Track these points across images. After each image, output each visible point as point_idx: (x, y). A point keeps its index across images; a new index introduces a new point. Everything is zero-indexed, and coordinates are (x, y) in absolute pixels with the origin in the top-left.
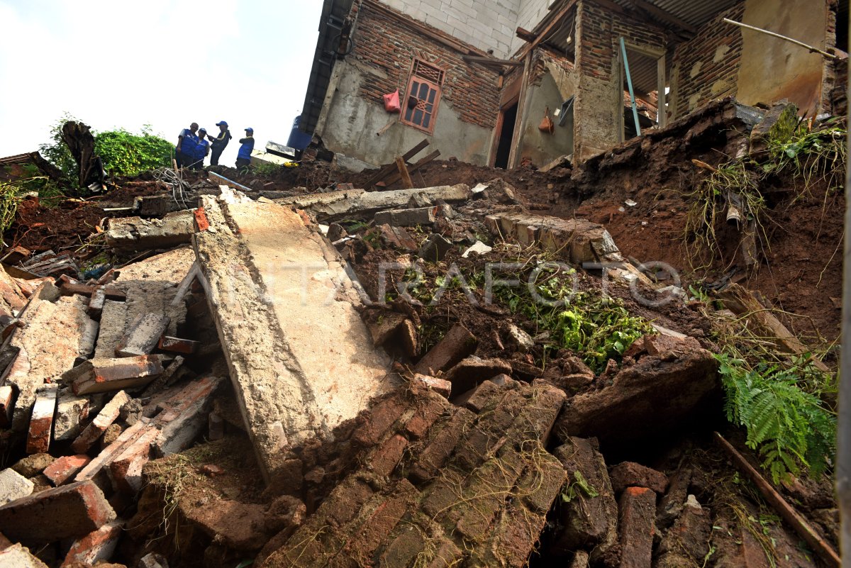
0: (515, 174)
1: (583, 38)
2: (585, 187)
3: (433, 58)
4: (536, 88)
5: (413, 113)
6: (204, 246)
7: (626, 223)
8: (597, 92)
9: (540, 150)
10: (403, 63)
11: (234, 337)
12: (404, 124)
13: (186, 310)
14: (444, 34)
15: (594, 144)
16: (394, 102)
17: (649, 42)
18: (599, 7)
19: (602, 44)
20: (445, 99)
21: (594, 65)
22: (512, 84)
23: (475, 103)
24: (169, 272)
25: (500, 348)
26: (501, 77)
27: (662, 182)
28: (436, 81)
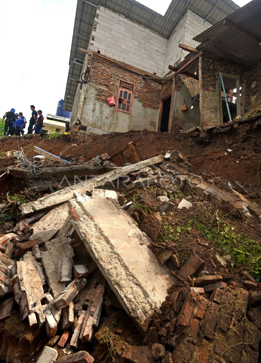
0: (174, 135)
1: (203, 73)
2: (207, 140)
3: (128, 79)
4: (179, 92)
5: (121, 105)
6: (82, 229)
7: (228, 160)
8: (210, 98)
9: (182, 119)
10: (115, 82)
11: (111, 274)
12: (118, 111)
13: (73, 250)
14: (133, 67)
15: (210, 121)
16: (112, 101)
17: (232, 72)
18: (209, 58)
19: (211, 76)
20: (136, 97)
21: (208, 86)
22: (166, 89)
23: (149, 98)
24: (53, 225)
25: (215, 267)
26: (161, 85)
27: (244, 142)
28: (131, 90)
